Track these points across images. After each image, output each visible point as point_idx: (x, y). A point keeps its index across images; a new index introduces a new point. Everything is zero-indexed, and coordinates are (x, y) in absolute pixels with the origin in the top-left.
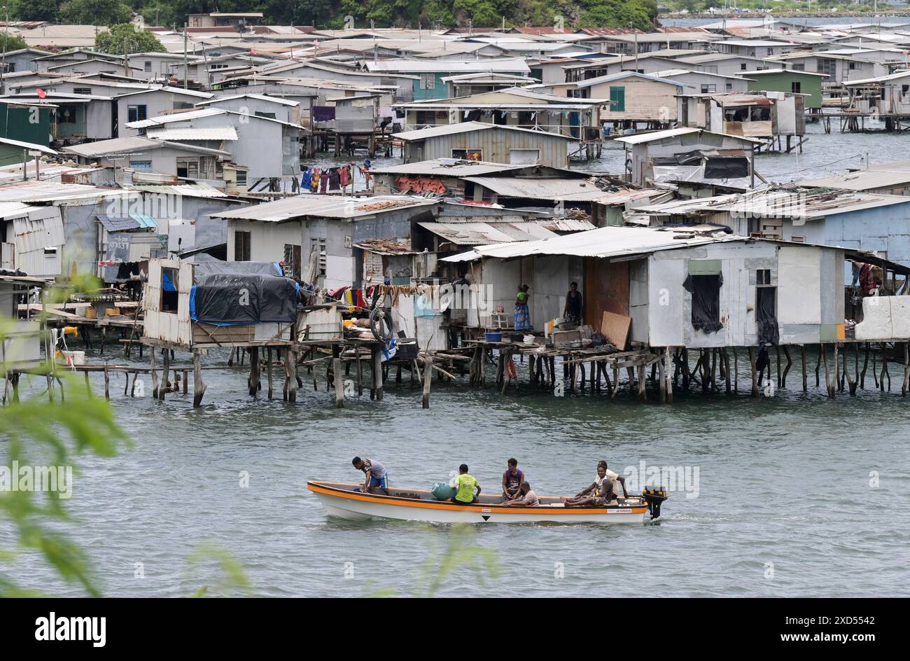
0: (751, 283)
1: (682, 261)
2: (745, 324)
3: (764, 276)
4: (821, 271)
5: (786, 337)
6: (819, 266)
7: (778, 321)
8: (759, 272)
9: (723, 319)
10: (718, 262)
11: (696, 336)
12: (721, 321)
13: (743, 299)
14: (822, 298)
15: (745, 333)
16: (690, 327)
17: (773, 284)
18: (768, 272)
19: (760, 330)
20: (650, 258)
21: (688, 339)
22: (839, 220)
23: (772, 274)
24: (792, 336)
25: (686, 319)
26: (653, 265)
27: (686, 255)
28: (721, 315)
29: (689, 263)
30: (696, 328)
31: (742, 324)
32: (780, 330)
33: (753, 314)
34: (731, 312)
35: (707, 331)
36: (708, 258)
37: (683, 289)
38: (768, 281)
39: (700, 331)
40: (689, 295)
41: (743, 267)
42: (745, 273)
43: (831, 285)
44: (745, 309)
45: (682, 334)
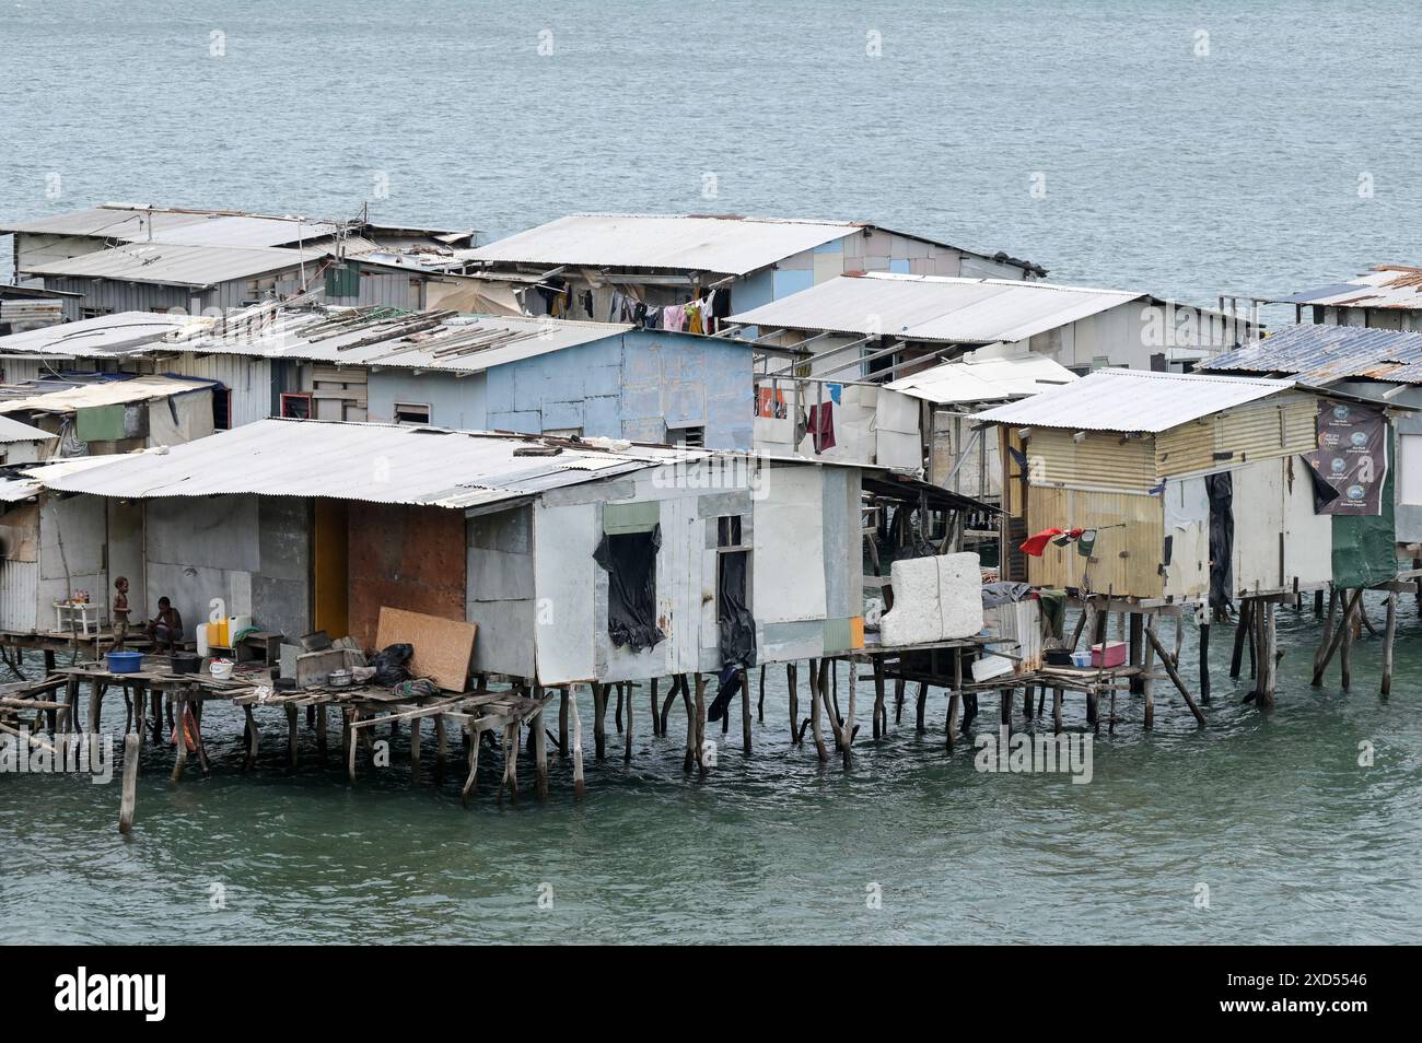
0: (709, 546)
1: (592, 507)
2: (700, 627)
3: (730, 529)
4: (825, 511)
5: (767, 648)
6: (820, 505)
7: (755, 618)
8: (722, 520)
9: (662, 621)
10: (654, 505)
11: (616, 659)
12: (658, 625)
13: (695, 579)
14: (827, 566)
15: (699, 646)
16: (607, 643)
17: (745, 545)
18: (737, 520)
19: (723, 637)
20: (537, 504)
21: (601, 666)
22: (508, 373)
23: (744, 526)
24: (778, 647)
25: (599, 626)
26: (541, 518)
27: (597, 494)
28: (661, 610)
29: (603, 510)
30: (617, 641)
31: (694, 629)
32: (759, 636)
33: (712, 606)
34: (675, 606)
35: (635, 648)
36: (637, 499)
37: (593, 563)
38: (737, 541)
39: (624, 647)
40: (604, 576)
41: (695, 515)
42: (700, 524)
43: (840, 541)
44: (698, 598)
45: (592, 655)
